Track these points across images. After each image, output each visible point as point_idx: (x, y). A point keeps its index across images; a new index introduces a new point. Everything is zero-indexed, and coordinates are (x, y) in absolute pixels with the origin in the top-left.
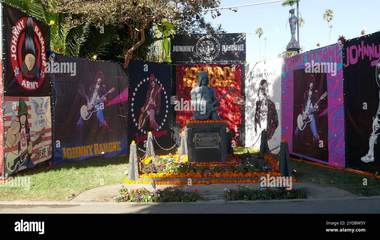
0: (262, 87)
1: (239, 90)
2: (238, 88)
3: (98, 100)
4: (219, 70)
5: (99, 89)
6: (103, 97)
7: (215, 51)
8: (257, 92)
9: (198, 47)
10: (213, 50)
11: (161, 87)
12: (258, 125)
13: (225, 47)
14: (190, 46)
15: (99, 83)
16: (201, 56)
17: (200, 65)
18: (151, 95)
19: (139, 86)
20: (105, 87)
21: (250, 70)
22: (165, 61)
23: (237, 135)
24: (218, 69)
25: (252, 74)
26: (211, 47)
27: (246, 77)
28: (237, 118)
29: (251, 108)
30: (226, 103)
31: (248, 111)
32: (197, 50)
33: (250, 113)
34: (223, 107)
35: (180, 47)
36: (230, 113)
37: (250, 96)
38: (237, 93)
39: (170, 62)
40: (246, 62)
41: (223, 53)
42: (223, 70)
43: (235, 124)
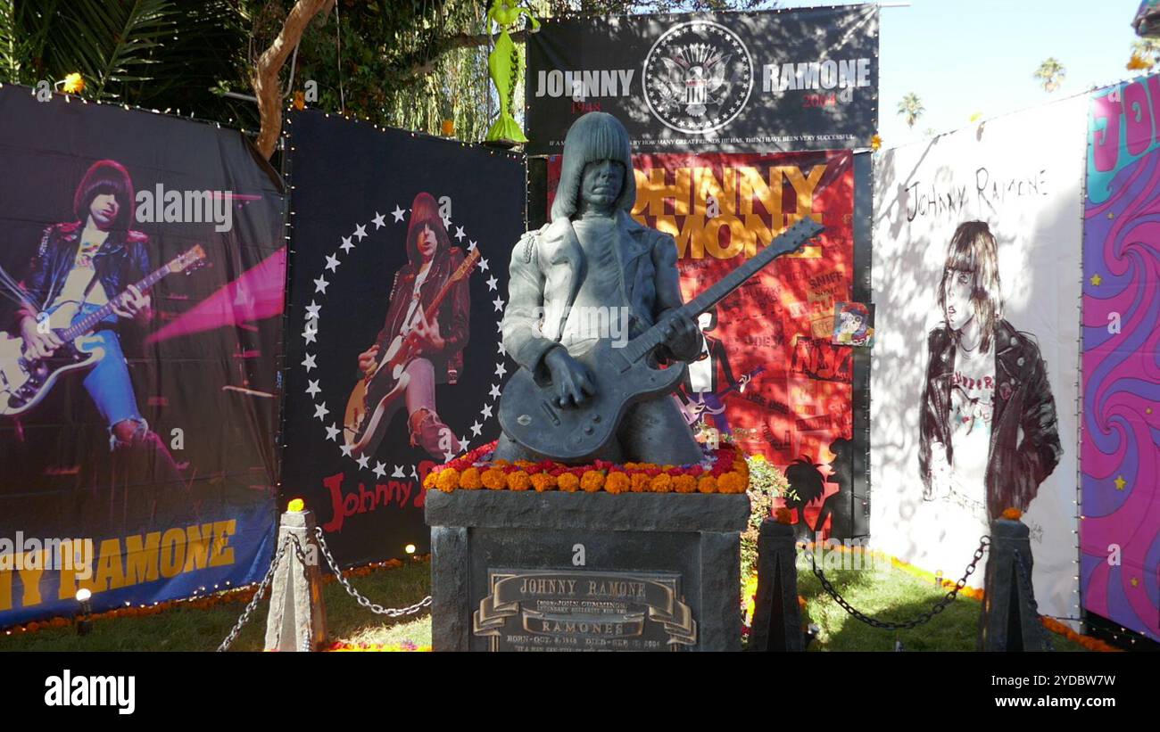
0: (961, 256)
1: (844, 274)
2: (840, 267)
3: (98, 308)
4: (746, 178)
5: (103, 248)
6: (130, 292)
7: (732, 92)
8: (933, 285)
9: (649, 77)
10: (723, 88)
11: (472, 257)
12: (938, 449)
13: (776, 72)
14: (614, 73)
15: (104, 219)
16: (666, 115)
17: (660, 155)
18: (417, 290)
19: (347, 244)
20: (142, 241)
21: (900, 177)
22: (495, 137)
23: (831, 489)
24: (743, 175)
25: (908, 196)
26: (710, 71)
27: (879, 215)
28: (831, 408)
29: (902, 362)
30: (781, 338)
31: (888, 375)
32: (648, 90)
33: (896, 387)
34: (764, 353)
35: (569, 74)
36: (798, 384)
37: (895, 306)
38: (831, 291)
39: (517, 140)
40: (878, 141)
41: (765, 99)
42: (767, 181)
43: (820, 438)
